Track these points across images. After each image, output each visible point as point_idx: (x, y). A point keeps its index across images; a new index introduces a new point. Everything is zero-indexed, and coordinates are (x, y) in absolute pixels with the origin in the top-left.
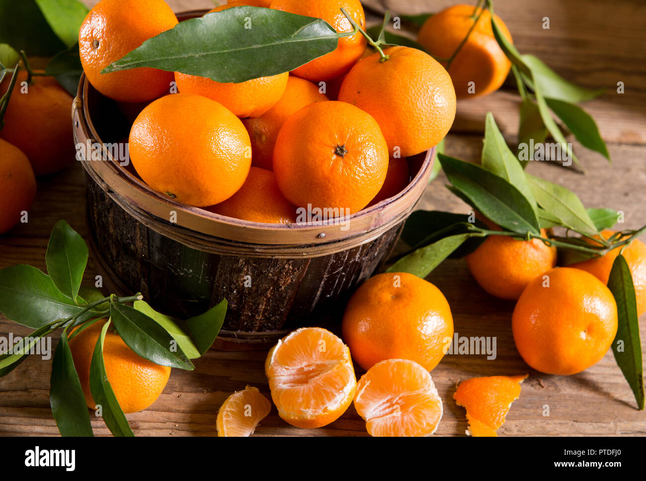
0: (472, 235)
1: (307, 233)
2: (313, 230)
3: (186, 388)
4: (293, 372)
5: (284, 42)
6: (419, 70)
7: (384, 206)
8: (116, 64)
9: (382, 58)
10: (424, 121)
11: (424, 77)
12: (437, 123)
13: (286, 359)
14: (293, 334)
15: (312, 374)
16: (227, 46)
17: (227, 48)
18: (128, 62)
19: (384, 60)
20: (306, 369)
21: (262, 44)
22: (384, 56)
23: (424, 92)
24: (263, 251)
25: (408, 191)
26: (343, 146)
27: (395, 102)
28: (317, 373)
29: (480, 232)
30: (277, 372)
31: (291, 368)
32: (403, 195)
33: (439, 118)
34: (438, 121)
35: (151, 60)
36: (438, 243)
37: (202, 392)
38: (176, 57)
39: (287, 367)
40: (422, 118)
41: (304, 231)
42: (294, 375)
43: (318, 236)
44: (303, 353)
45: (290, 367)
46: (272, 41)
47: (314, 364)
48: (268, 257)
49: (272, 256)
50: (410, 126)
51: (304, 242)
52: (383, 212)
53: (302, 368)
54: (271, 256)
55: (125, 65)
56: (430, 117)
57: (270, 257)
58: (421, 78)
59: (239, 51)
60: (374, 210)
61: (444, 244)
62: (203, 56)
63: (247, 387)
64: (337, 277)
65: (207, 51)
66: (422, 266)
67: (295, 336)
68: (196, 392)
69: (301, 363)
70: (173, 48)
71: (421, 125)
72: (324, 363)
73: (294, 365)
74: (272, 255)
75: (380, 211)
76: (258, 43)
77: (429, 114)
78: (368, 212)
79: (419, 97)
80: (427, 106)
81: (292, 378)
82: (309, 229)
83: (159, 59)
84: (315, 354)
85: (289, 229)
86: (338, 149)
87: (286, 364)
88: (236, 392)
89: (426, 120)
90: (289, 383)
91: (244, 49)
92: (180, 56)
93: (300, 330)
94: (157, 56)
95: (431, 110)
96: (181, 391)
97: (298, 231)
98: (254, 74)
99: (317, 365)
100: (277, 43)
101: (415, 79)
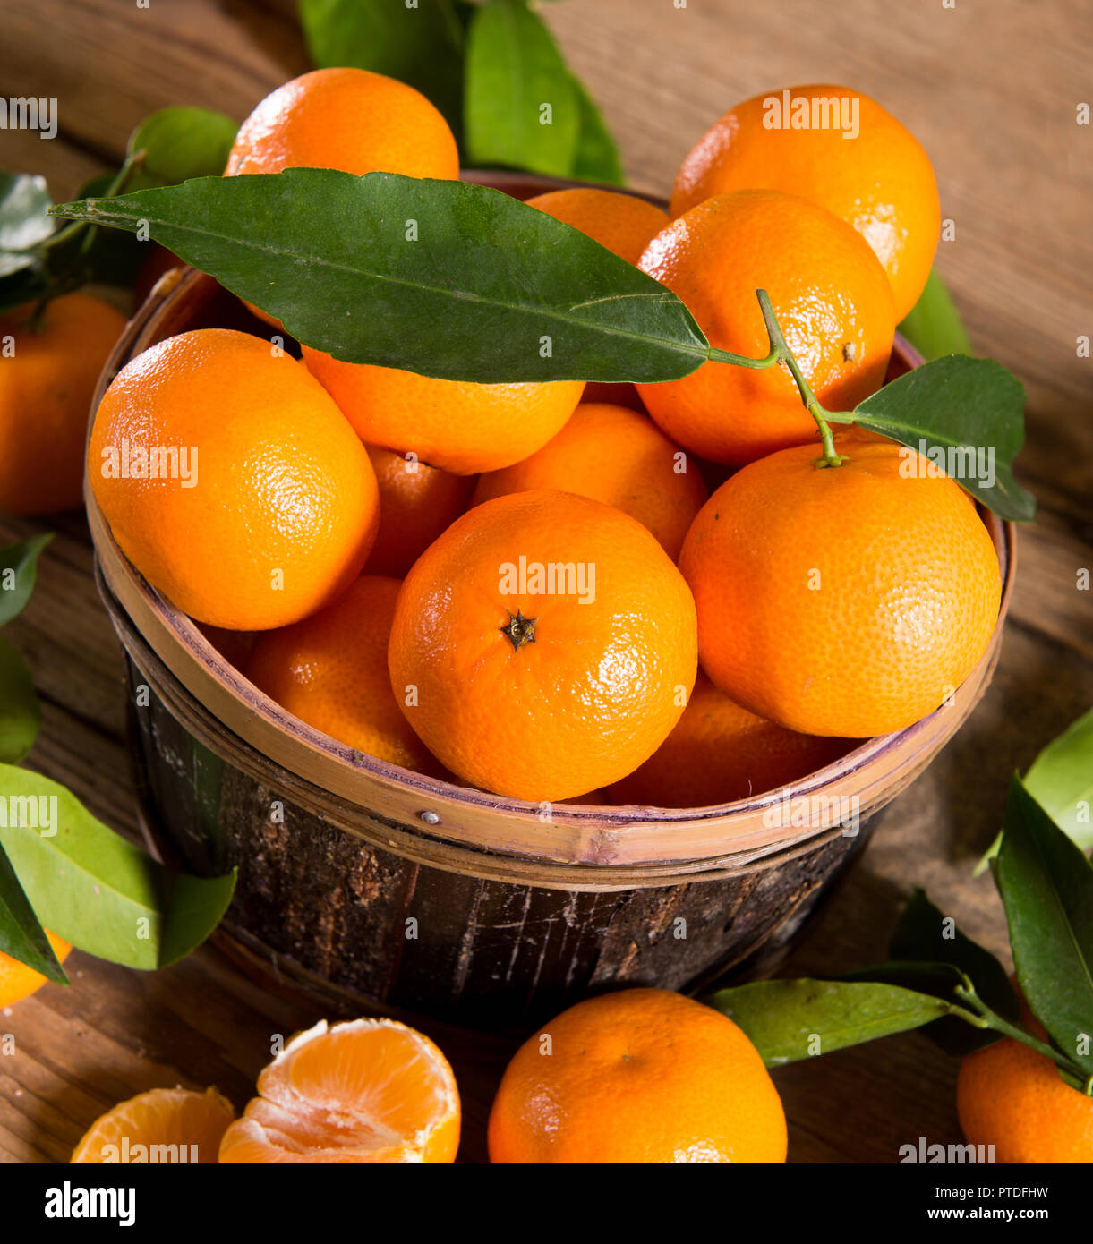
0: (954, 1009)
1: (390, 793)
2: (406, 793)
3: (110, 1025)
4: (307, 1110)
5: (540, 311)
6: (873, 522)
7: (627, 821)
8: (97, 205)
9: (824, 456)
10: (827, 656)
11: (875, 547)
12: (863, 676)
13: (308, 1071)
14: (359, 1024)
15: (340, 1138)
16: (390, 267)
17: (387, 272)
18: (127, 210)
19: (823, 463)
20: (333, 1119)
21: (483, 294)
22: (831, 452)
23: (854, 584)
24: (296, 790)
25: (727, 814)
26: (529, 622)
27: (769, 577)
28: (351, 1140)
29: (978, 1014)
30: (270, 1090)
31: (302, 1098)
32: (705, 817)
33: (875, 667)
34: (869, 674)
35: (183, 227)
36: (858, 987)
37: (135, 1049)
38: (248, 243)
39: (296, 1091)
40: (824, 647)
41: (382, 785)
42: (305, 1116)
43: (419, 814)
44: (346, 1078)
45: (303, 1093)
46: (512, 298)
47: (354, 1118)
48: (308, 809)
49: (319, 813)
50: (786, 654)
51: (388, 815)
52: (615, 832)
53: (327, 1113)
54: (317, 811)
55: (112, 215)
56: (847, 651)
57: (314, 812)
58: (867, 546)
59: (415, 291)
60: (595, 817)
61: (876, 997)
62: (316, 268)
63: (211, 1091)
64: (514, 944)
65: (334, 259)
66: (804, 1024)
67: (360, 1030)
68: (123, 1043)
69: (327, 1097)
70: (253, 220)
71: (816, 662)
72: (373, 1126)
73: (311, 1095)
74: (319, 809)
75: (609, 827)
76: (473, 290)
77: (844, 643)
78: (575, 815)
79: (836, 590)
80: (848, 622)
81: (295, 1121)
82: (395, 786)
83: (203, 232)
84: (368, 1095)
85: (349, 765)
86: (515, 624)
87: (298, 1084)
88: (179, 1087)
89: (831, 657)
90: (282, 1130)
91: (430, 288)
92: (260, 246)
93: (388, 1023)
94: (203, 224)
95: (854, 634)
96: (95, 1024)
97: (368, 778)
98: (393, 356)
99: (359, 1124)
100: (523, 307)
101: (848, 542)
